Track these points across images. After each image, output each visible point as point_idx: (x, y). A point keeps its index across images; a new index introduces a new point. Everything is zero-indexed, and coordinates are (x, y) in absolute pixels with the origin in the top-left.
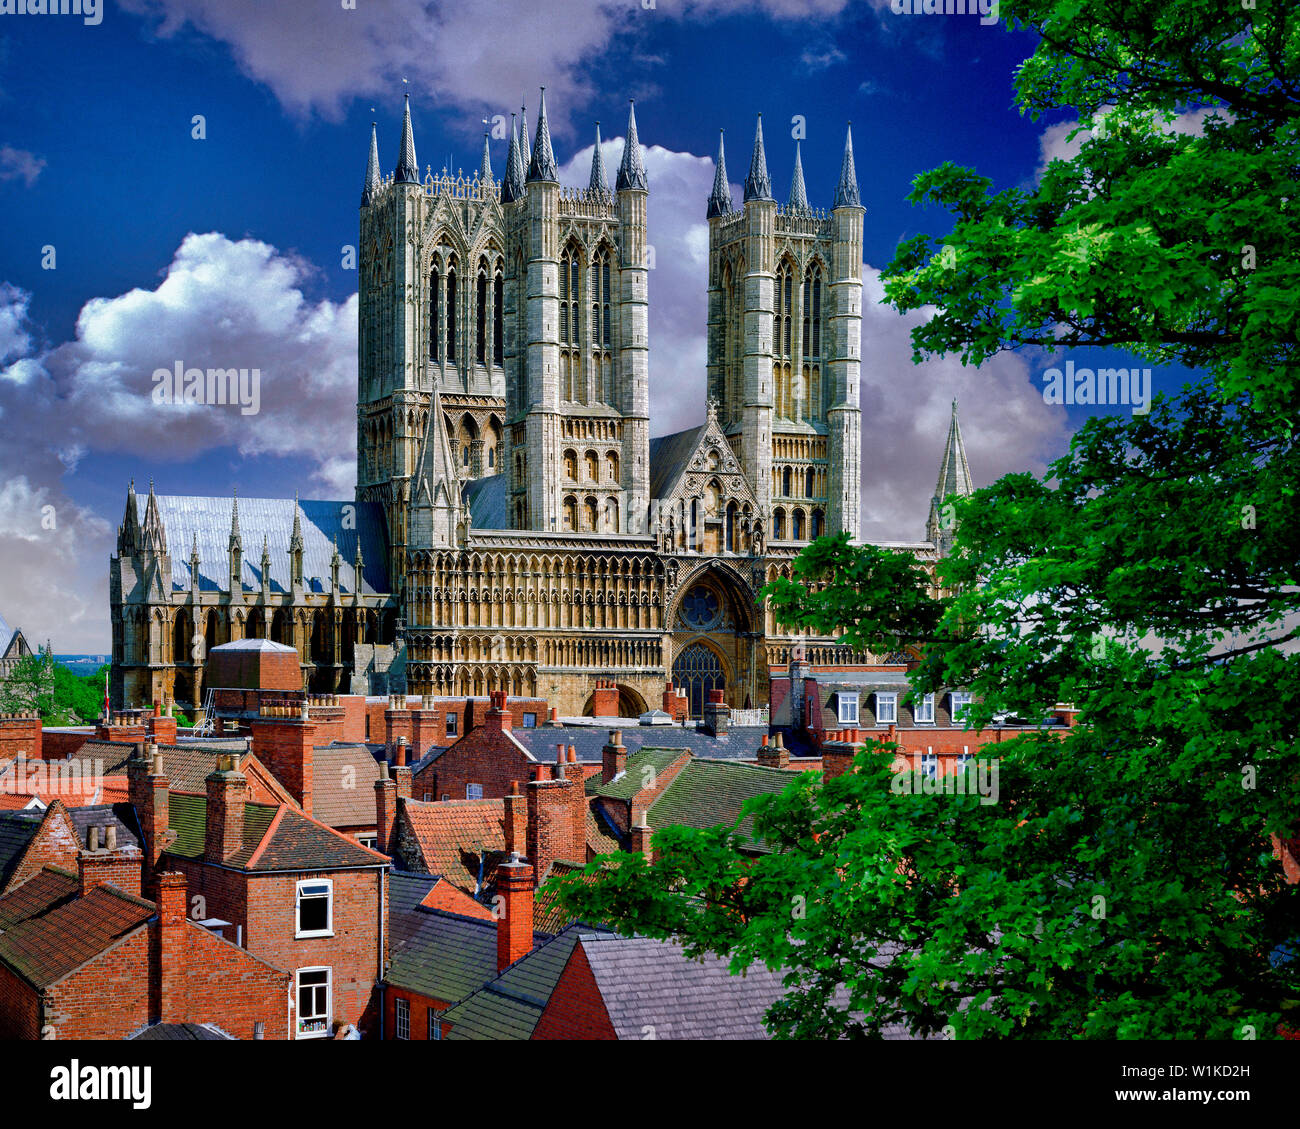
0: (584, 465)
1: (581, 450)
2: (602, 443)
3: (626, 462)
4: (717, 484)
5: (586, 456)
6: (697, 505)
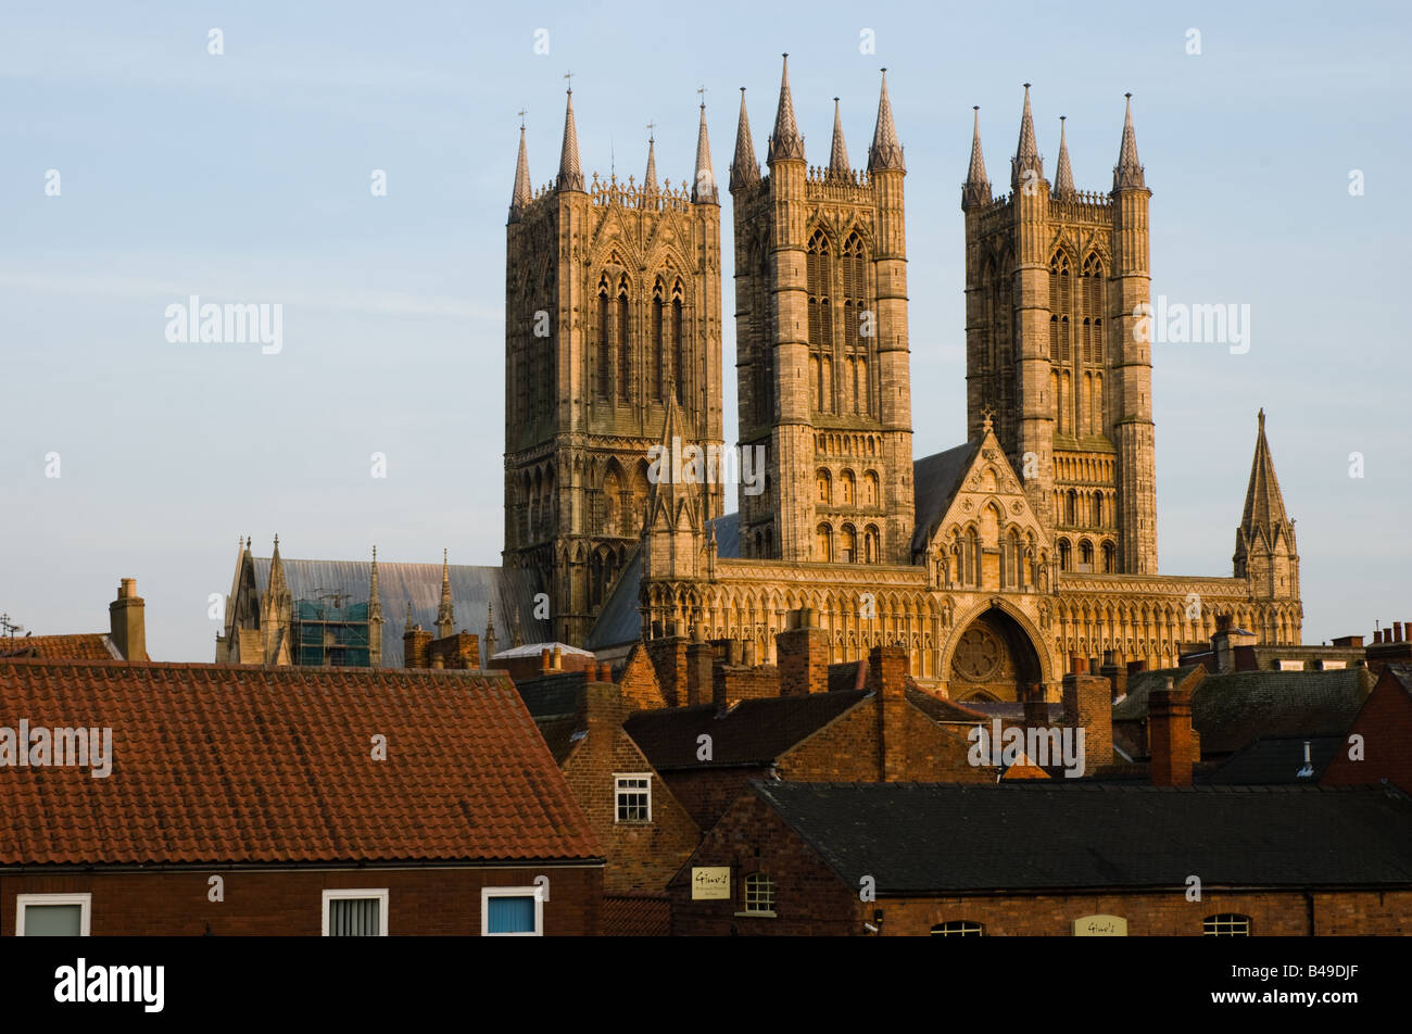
0: (839, 485)
1: (835, 468)
2: (860, 461)
3: (888, 483)
4: (995, 507)
5: (842, 476)
6: (972, 530)
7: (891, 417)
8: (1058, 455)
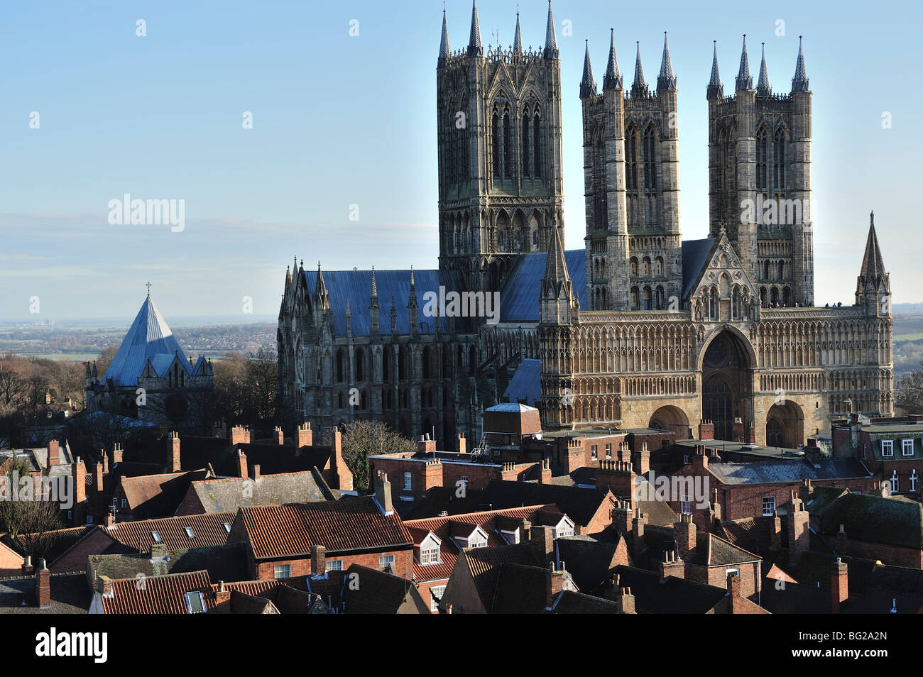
1: (640, 256)
2: (653, 251)
3: (668, 263)
4: (726, 276)
5: (643, 260)
6: (714, 289)
7: (670, 227)
8: (760, 242)
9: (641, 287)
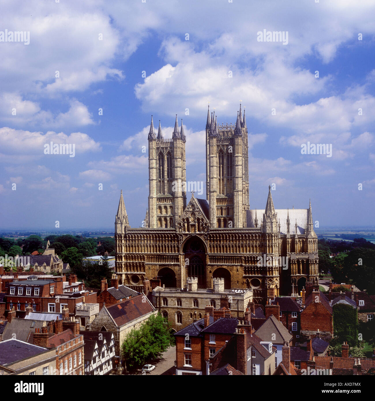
1: (163, 206)
2: (169, 203)
4: (193, 214)
5: (165, 208)
6: (188, 219)
7: (175, 195)
8: (218, 200)
9: (163, 219)
